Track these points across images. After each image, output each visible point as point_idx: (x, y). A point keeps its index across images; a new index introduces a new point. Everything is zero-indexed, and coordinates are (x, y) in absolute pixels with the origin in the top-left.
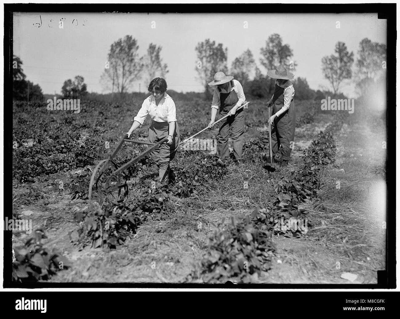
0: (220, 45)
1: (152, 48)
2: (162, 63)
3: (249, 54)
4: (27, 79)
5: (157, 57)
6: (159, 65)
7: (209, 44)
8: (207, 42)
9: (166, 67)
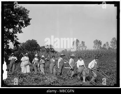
0: (100, 41)
1: (83, 42)
2: (85, 46)
3: (107, 43)
4: (55, 50)
5: (84, 44)
6: (84, 46)
7: (97, 41)
8: (96, 40)
9: (86, 46)
